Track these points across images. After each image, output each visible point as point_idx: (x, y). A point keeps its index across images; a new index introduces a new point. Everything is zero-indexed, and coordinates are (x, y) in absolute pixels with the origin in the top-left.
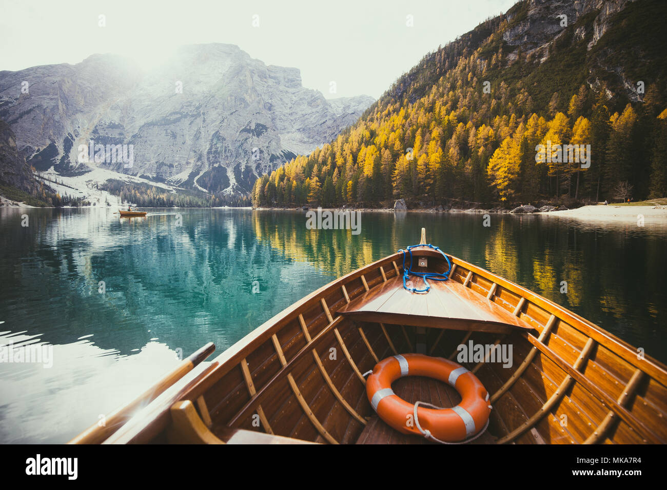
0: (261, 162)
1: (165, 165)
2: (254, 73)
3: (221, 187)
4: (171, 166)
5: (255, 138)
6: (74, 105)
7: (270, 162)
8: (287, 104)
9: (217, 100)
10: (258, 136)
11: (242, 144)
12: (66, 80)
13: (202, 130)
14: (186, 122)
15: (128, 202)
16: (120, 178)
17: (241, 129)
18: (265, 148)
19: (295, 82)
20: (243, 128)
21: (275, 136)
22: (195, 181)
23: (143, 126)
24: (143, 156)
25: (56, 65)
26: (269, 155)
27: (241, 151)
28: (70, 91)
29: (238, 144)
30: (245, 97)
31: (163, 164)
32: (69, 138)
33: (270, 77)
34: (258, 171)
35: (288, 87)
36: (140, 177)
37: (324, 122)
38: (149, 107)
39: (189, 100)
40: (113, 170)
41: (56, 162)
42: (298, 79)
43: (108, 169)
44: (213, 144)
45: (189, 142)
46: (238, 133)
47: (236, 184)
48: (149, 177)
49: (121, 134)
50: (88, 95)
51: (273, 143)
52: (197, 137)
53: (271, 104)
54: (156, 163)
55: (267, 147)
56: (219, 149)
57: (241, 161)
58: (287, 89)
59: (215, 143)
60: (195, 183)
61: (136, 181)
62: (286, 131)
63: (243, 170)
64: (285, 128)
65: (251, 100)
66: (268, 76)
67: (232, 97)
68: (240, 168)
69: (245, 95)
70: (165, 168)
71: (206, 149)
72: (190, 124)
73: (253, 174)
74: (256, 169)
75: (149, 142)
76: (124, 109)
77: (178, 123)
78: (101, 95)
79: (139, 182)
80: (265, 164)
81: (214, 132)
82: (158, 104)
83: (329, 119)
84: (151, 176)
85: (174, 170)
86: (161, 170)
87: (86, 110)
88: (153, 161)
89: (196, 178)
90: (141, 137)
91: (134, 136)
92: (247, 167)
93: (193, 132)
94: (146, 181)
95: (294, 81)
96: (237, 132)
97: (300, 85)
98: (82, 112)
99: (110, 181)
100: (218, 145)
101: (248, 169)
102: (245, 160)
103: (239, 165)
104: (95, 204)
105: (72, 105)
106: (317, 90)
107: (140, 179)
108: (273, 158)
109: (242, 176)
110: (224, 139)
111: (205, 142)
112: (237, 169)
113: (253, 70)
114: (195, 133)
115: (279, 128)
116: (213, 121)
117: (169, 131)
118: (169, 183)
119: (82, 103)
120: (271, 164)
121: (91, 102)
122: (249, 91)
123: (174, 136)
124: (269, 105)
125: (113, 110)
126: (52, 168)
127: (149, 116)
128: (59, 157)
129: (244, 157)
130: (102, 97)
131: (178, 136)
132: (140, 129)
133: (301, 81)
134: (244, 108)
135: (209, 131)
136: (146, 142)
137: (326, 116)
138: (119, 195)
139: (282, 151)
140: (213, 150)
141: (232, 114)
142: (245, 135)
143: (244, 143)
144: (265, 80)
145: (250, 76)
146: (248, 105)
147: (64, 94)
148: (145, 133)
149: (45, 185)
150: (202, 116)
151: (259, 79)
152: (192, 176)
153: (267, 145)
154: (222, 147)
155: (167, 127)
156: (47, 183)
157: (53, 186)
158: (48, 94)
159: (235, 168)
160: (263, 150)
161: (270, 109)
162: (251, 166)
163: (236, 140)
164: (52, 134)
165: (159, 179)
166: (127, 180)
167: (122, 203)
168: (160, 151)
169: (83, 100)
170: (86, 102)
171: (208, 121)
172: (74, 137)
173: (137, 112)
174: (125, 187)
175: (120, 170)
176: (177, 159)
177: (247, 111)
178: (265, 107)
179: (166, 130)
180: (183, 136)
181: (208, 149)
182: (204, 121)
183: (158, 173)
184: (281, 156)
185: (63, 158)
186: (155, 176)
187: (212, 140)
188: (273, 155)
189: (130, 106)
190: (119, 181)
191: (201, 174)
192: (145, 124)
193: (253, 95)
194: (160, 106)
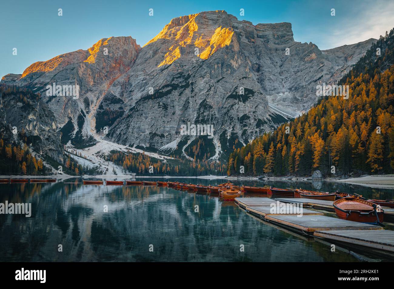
0: (247, 128)
1: (157, 136)
2: (241, 35)
3: (207, 156)
4: (162, 136)
5: (241, 103)
6: (86, 86)
7: (257, 128)
8: (277, 62)
9: (204, 69)
10: (244, 102)
11: (228, 111)
12: (82, 65)
13: (191, 100)
14: (176, 93)
15: (129, 172)
16: (120, 149)
17: (228, 95)
18: (252, 113)
19: (286, 37)
20: (230, 94)
21: (262, 100)
22: (183, 150)
23: (140, 100)
24: (139, 128)
25: (74, 52)
26: (255, 120)
27: (226, 118)
28: (84, 74)
29: (225, 111)
30: (231, 63)
31: (155, 134)
32: (82, 115)
33: (259, 37)
34: (244, 138)
35: (278, 44)
36: (136, 148)
37: (320, 78)
38: (144, 81)
39: (179, 71)
40: (114, 142)
41: (72, 137)
42: (288, 34)
43: (110, 141)
44: (201, 113)
45: (178, 112)
46: (225, 100)
47: (222, 152)
48: (143, 147)
49: (121, 108)
50: (96, 76)
51: (260, 107)
52: (186, 107)
53: (259, 65)
54: (150, 133)
55: (254, 112)
56: (206, 118)
57: (227, 128)
58: (277, 46)
59: (202, 111)
60: (184, 152)
61: (133, 152)
62: (276, 91)
63: (228, 138)
64: (275, 89)
65: (237, 65)
66: (256, 36)
67: (219, 65)
68: (226, 136)
69: (232, 61)
70: (157, 138)
71: (194, 117)
72: (180, 95)
73: (239, 141)
74: (242, 135)
75: (144, 115)
76: (123, 85)
77: (169, 96)
78: (106, 74)
79: (135, 152)
80: (251, 130)
81: (201, 101)
82: (152, 77)
83: (326, 74)
84: (145, 146)
85: (165, 140)
86: (154, 141)
87: (94, 88)
88: (148, 132)
89: (184, 147)
90: (138, 111)
91: (131, 110)
92: (233, 134)
93: (182, 103)
94: (141, 151)
95: (284, 37)
96: (223, 99)
97: (292, 39)
98: (91, 91)
99: (113, 152)
100: (205, 114)
101: (234, 136)
102: (231, 127)
103: (225, 132)
104: (105, 174)
105: (85, 86)
106: (311, 43)
107: (136, 149)
108: (260, 123)
109: (228, 144)
110: (211, 107)
111: (193, 111)
112: (223, 137)
113: (240, 32)
114: (184, 103)
115: (268, 89)
116: (201, 90)
117: (161, 104)
118: (161, 153)
119: (92, 83)
120: (258, 130)
121: (99, 81)
122: (236, 57)
123: (165, 107)
124: (257, 66)
125: (115, 86)
126: (70, 142)
127: (144, 90)
128: (75, 132)
129: (230, 124)
130: (106, 76)
131: (169, 107)
132: (136, 103)
133: (292, 35)
134: (231, 73)
135: (197, 101)
136: (142, 114)
137: (322, 71)
138: (122, 165)
139: (269, 115)
140: (201, 118)
141: (218, 81)
142: (231, 101)
143: (230, 109)
144: (253, 40)
145: (236, 41)
146: (235, 71)
147: (79, 77)
148: (141, 107)
149: (71, 158)
150: (190, 86)
151: (246, 41)
152: (181, 145)
153: (254, 110)
154: (208, 115)
155: (160, 99)
156: (72, 156)
157: (76, 158)
158: (69, 79)
159: (221, 136)
160: (250, 116)
161: (258, 70)
162: (236, 133)
163: (222, 107)
164: (70, 112)
165: (152, 149)
166: (126, 151)
167: (125, 172)
168: (153, 122)
169: (92, 80)
170: (94, 82)
171: (196, 90)
172: (86, 114)
173: (134, 86)
174: (126, 157)
175: (120, 142)
176: (168, 129)
177: (233, 77)
178: (252, 68)
179: (159, 103)
180: (173, 107)
181: (195, 118)
182: (192, 91)
183: (151, 143)
184: (269, 120)
185: (77, 132)
186: (148, 146)
187: (199, 109)
188: (260, 120)
189: (128, 81)
190: (120, 152)
191: (189, 142)
192: (141, 99)
193: (239, 60)
194: (153, 79)
